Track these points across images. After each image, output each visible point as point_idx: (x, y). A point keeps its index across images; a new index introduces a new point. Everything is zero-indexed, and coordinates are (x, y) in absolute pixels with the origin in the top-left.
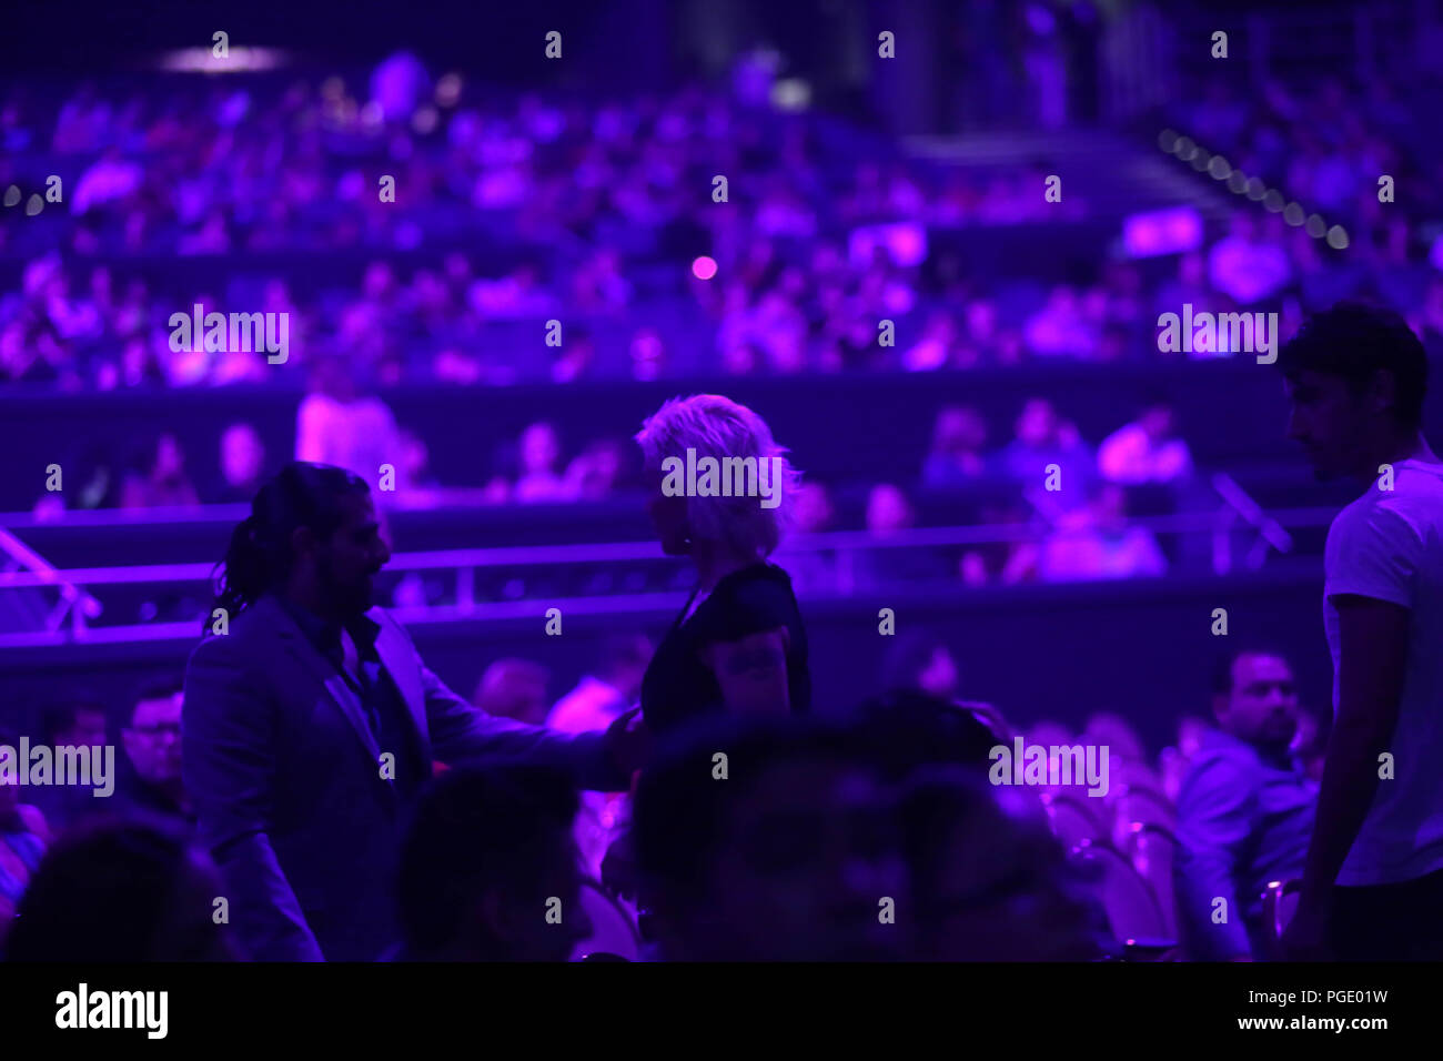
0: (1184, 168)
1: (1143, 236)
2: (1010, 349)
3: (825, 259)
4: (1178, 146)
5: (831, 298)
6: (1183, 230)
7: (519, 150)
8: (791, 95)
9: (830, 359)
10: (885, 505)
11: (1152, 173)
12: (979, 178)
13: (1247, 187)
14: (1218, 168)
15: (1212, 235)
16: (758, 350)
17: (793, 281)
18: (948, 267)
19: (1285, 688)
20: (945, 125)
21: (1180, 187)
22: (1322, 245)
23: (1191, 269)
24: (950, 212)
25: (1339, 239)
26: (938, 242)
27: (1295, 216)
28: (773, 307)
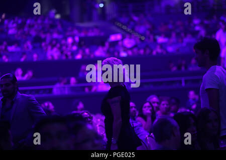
0: (119, 27)
1: (113, 38)
2: (92, 56)
3: (63, 42)
4: (118, 24)
5: (64, 48)
6: (119, 37)
7: (15, 25)
8: (58, 16)
9: (64, 58)
10: (73, 80)
11: (114, 28)
12: (87, 29)
13: (129, 30)
14: (124, 27)
15: (123, 38)
16: (52, 56)
17: (58, 45)
18: (83, 43)
19: (135, 107)
20: (82, 21)
21: (119, 30)
22: (140, 39)
23: (120, 43)
24: (83, 34)
25: (143, 38)
26: (81, 39)
27: (136, 35)
28: (55, 49)
